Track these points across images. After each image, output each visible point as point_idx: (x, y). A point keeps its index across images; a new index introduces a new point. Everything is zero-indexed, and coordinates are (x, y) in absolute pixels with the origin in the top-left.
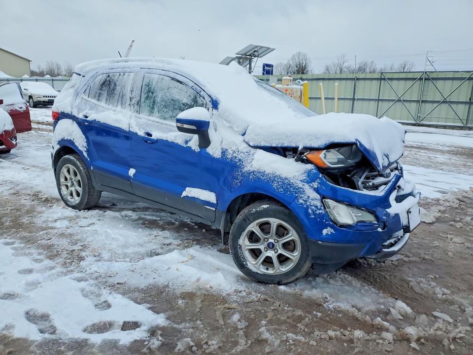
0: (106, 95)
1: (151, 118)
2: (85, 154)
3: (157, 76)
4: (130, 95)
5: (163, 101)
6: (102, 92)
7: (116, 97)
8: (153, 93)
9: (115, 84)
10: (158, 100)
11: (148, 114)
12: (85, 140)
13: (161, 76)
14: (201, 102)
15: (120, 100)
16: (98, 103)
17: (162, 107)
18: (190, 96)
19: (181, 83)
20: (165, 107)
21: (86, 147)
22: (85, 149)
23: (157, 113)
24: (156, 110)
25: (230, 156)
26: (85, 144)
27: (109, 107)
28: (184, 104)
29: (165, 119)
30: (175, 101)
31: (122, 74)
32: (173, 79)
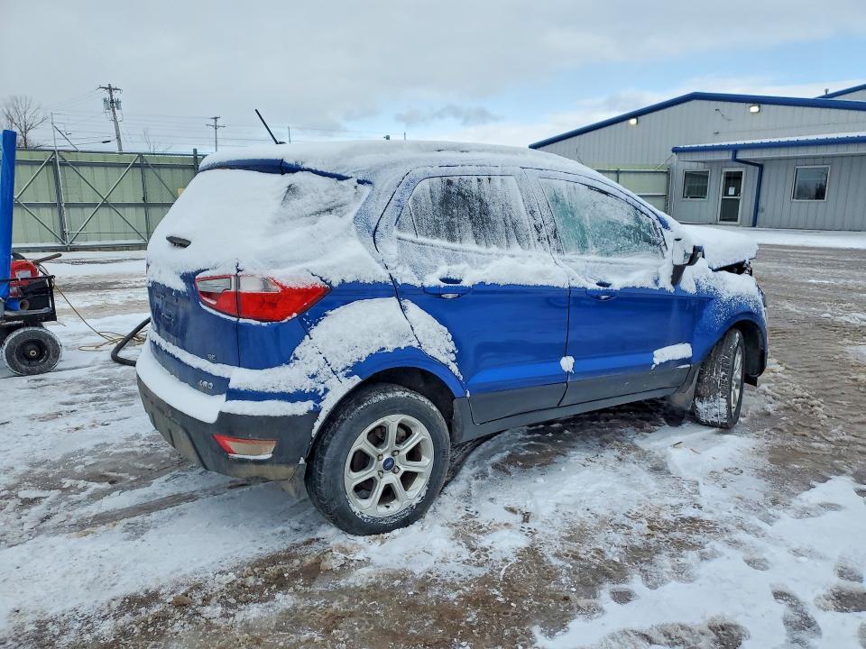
0: (469, 226)
1: (586, 257)
2: (454, 368)
3: (564, 184)
4: (533, 222)
5: (596, 225)
6: (455, 220)
7: (500, 227)
8: (573, 214)
9: (481, 200)
10: (588, 225)
11: (578, 252)
12: (450, 336)
13: (572, 184)
14: (646, 222)
15: (512, 232)
16: (456, 245)
17: (598, 235)
18: (629, 214)
19: (606, 193)
20: (603, 235)
21: (453, 352)
22: (453, 357)
23: (594, 247)
24: (590, 242)
25: (704, 288)
26: (451, 346)
27: (490, 250)
28: (626, 227)
29: (608, 254)
30: (613, 224)
31: (485, 178)
32: (590, 187)
